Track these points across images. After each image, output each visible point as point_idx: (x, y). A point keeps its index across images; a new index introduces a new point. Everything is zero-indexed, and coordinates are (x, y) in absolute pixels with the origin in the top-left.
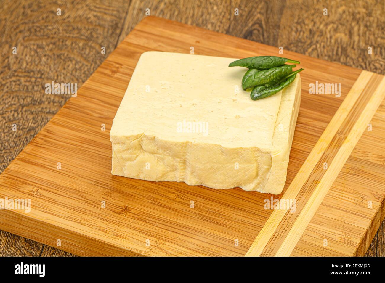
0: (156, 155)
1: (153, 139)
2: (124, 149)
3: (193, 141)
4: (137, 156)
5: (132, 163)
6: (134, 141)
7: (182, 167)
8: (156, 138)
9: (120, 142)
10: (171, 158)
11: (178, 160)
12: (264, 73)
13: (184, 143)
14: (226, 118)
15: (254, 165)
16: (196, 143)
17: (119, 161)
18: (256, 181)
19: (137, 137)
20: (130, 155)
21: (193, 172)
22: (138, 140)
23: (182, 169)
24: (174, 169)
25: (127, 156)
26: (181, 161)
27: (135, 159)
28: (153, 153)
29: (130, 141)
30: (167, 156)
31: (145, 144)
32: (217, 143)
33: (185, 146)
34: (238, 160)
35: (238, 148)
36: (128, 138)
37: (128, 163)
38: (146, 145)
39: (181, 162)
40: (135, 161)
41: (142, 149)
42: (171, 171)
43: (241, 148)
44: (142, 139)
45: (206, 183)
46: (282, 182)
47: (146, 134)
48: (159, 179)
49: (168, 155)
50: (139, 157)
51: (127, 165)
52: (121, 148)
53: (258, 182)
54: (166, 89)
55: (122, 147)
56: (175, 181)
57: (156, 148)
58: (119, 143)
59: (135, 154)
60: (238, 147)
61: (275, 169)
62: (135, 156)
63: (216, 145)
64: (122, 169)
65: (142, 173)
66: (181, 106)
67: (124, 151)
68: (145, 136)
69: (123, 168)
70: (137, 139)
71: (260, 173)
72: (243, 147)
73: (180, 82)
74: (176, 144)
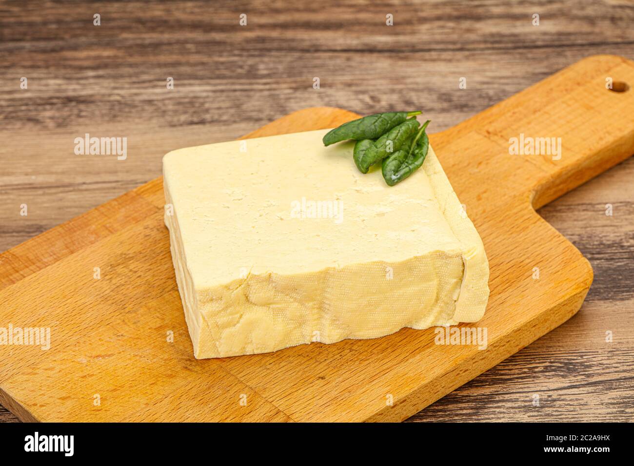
0: (271, 306)
1: (269, 279)
2: (221, 309)
3: (336, 265)
4: (241, 316)
5: (232, 330)
6: (238, 289)
7: (316, 316)
8: (272, 275)
9: (214, 298)
10: (297, 304)
11: (311, 304)
12: (388, 137)
13: (322, 272)
14: (364, 220)
15: (435, 282)
16: (342, 267)
17: (211, 332)
18: (437, 309)
19: (240, 283)
20: (230, 317)
21: (334, 321)
22: (243, 286)
23: (315, 320)
24: (301, 322)
25: (225, 319)
26: (315, 304)
27: (238, 322)
28: (266, 304)
29: (231, 291)
30: (291, 302)
31: (255, 291)
32: (376, 259)
33: (324, 277)
34: (410, 279)
35: (411, 259)
36: (227, 287)
37: (226, 332)
38: (255, 293)
39: (316, 306)
40: (238, 325)
41: (248, 301)
42: (295, 328)
43: (416, 258)
44: (248, 283)
45: (357, 334)
46: (484, 299)
47: (256, 272)
48: (278, 345)
49: (292, 300)
50: (244, 317)
51: (223, 335)
52: (214, 308)
53: (439, 309)
54: (239, 200)
55: (217, 305)
56: (303, 343)
57: (272, 293)
58: (212, 300)
59: (237, 313)
60: (412, 257)
61: (473, 279)
62: (238, 315)
63: (374, 263)
64: (215, 346)
65: (249, 343)
66: (282, 219)
67: (220, 312)
68: (254, 277)
69: (217, 343)
70: (240, 285)
71: (443, 295)
72: (419, 254)
73: (254, 184)
74: (310, 278)
